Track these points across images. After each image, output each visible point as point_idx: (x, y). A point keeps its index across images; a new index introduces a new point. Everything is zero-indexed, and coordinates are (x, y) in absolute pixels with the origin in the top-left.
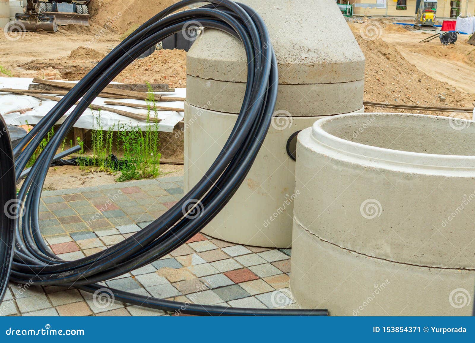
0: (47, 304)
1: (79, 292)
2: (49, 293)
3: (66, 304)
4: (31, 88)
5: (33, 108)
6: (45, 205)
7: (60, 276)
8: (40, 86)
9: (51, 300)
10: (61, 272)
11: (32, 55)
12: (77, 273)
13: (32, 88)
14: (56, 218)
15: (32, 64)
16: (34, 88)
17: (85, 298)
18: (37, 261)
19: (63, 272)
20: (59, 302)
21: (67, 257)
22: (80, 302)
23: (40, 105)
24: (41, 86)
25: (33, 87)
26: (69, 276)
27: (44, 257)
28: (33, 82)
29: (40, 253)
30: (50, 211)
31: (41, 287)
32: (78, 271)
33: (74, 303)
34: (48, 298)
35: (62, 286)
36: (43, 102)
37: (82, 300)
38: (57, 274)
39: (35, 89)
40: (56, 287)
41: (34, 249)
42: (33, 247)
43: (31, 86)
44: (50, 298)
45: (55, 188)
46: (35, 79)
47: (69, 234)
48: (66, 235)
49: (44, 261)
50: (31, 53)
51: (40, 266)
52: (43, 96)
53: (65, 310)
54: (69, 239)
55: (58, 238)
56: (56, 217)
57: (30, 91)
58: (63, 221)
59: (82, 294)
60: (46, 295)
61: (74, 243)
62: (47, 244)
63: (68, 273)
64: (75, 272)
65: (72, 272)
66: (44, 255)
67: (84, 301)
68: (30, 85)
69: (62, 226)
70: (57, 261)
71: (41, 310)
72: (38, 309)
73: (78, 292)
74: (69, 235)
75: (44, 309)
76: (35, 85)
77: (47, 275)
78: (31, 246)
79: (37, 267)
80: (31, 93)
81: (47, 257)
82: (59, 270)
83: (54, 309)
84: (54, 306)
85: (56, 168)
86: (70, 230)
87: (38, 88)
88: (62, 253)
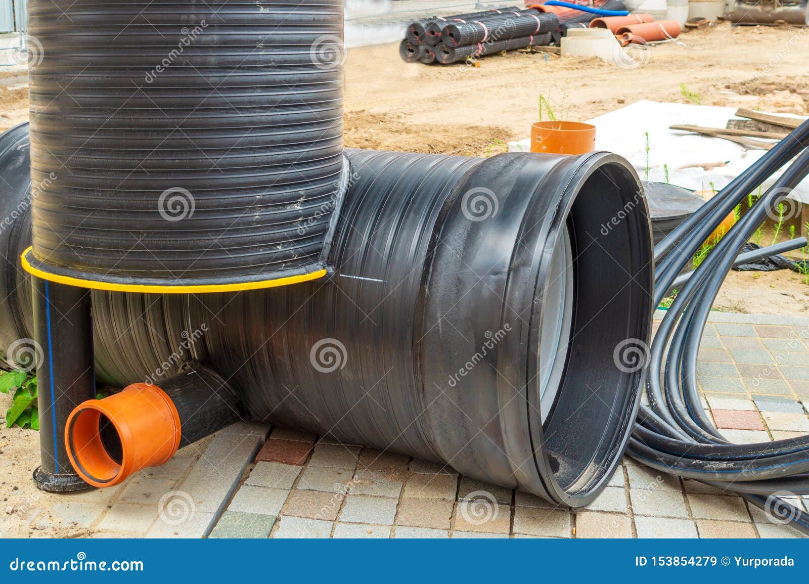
0: (682, 511)
1: (747, 504)
2: (690, 493)
3: (717, 520)
4: (731, 126)
5: (729, 162)
6: (718, 336)
7: (709, 466)
8: (748, 122)
9: (691, 505)
10: (713, 460)
11: (756, 67)
12: (740, 469)
13: (733, 126)
14: (734, 363)
15: (753, 84)
16: (737, 127)
17: (754, 518)
18: (677, 431)
19: (716, 460)
20: (704, 513)
21: (735, 438)
22: (743, 522)
23: (743, 156)
24: (751, 124)
25: (735, 125)
26: (724, 469)
27: (692, 428)
28: (736, 115)
29: (688, 418)
30: (725, 349)
31: (678, 479)
32: (742, 464)
33: (731, 521)
34: (686, 501)
35: (713, 485)
36: (749, 151)
37: (749, 520)
38: (705, 462)
39: (739, 128)
40: (705, 486)
41: (679, 409)
42: (676, 406)
43: (732, 122)
44: (690, 501)
45: (748, 309)
46: (740, 110)
47: (752, 396)
48: (745, 398)
49: (691, 435)
50: (754, 64)
51: (677, 441)
52: (751, 141)
53: (712, 529)
54: (750, 406)
55: (728, 400)
56: (733, 360)
57: (729, 131)
58: (745, 371)
59: (750, 509)
60: (685, 494)
61: (757, 414)
62: (705, 406)
63: (724, 465)
64: (736, 467)
65: (731, 465)
66: (693, 424)
67: (752, 523)
68: (730, 121)
69: (741, 379)
70: (712, 440)
71: (669, 517)
72: (665, 515)
73: (743, 503)
74: (750, 398)
75: (675, 518)
76: (738, 121)
77: (687, 460)
78: (674, 404)
79: (673, 442)
80: (730, 134)
81: (699, 428)
82: (709, 456)
83: (692, 523)
84: (694, 517)
85: (756, 275)
86: (754, 390)
87: (745, 126)
88: (730, 427)
